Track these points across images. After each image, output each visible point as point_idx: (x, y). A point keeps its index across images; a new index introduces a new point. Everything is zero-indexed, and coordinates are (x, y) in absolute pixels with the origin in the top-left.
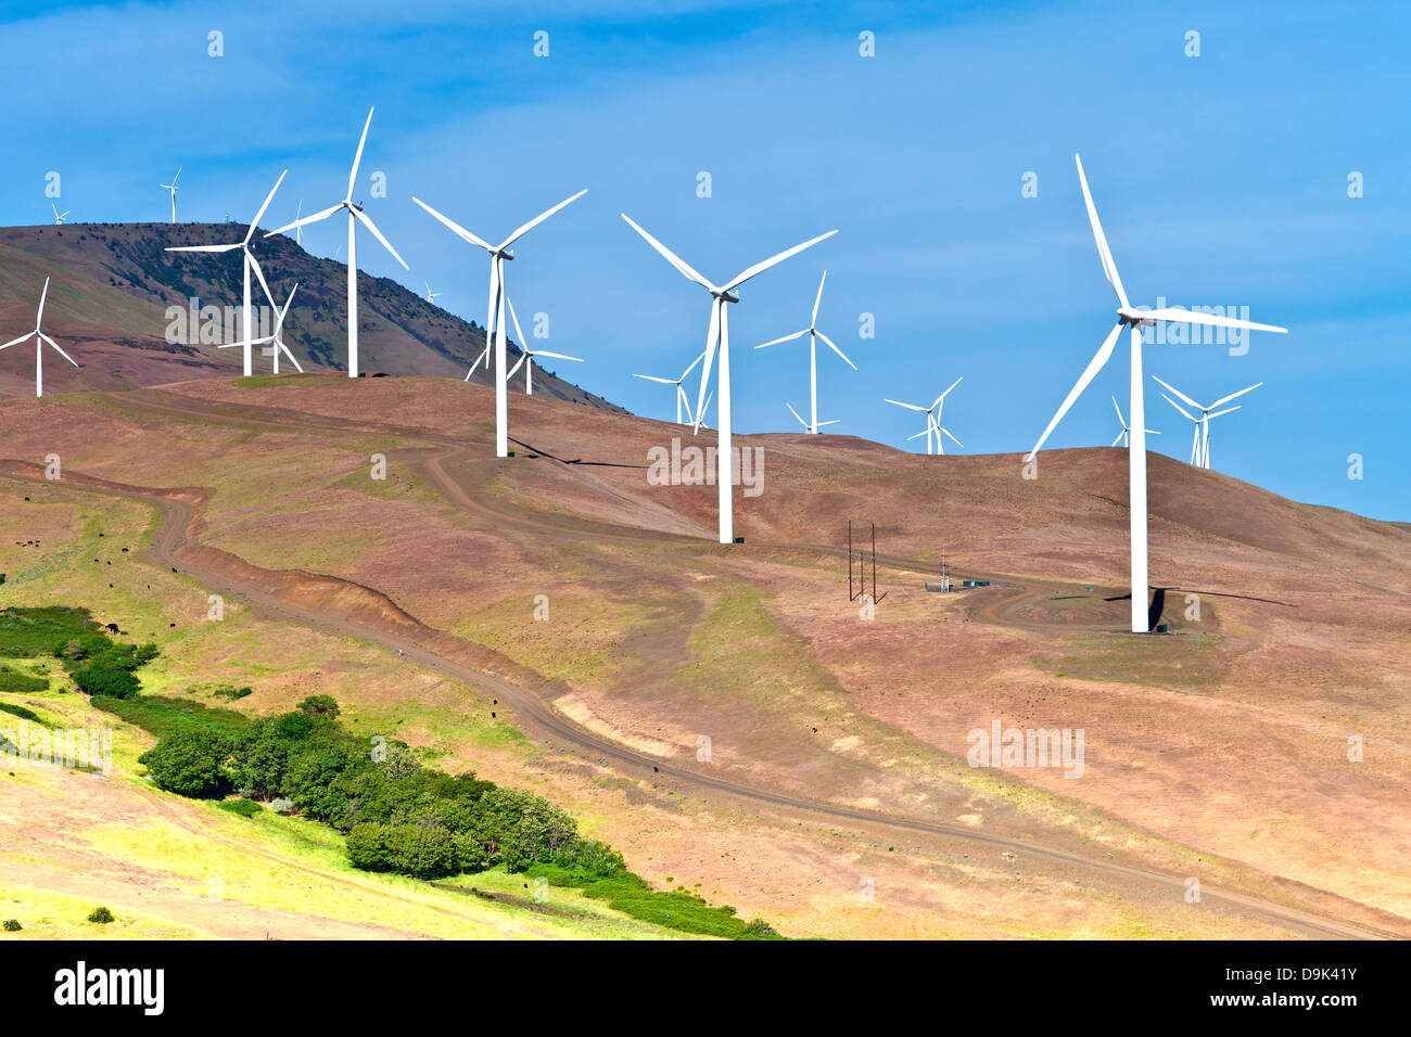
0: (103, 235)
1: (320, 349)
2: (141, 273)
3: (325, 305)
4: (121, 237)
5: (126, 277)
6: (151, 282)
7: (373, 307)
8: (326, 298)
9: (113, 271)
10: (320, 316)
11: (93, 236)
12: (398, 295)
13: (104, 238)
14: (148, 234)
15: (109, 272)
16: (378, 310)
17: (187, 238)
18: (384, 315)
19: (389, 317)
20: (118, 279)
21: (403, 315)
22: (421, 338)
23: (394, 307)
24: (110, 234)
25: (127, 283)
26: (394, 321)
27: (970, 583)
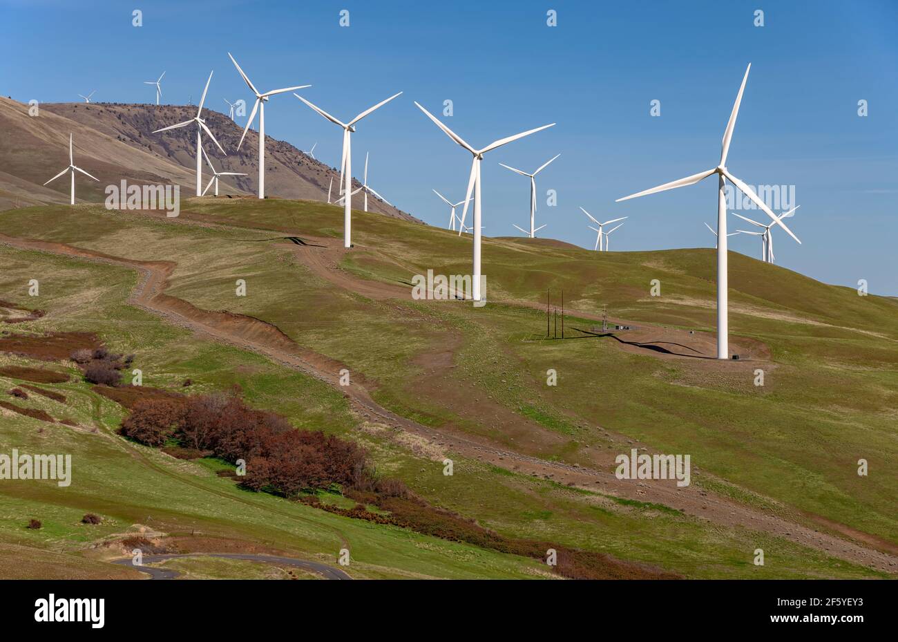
0: (114, 110)
1: (244, 182)
2: (136, 133)
3: (247, 156)
4: (124, 111)
5: (128, 136)
6: (144, 139)
7: (276, 158)
8: (248, 152)
9: (120, 132)
10: (244, 162)
11: (108, 110)
12: (291, 151)
13: (115, 112)
14: (142, 111)
15: (118, 132)
16: (279, 160)
17: (165, 114)
18: (282, 163)
19: (284, 163)
20: (123, 136)
21: (293, 163)
22: (303, 177)
23: (289, 159)
24: (119, 109)
25: (128, 139)
26: (288, 167)
27: (624, 328)
